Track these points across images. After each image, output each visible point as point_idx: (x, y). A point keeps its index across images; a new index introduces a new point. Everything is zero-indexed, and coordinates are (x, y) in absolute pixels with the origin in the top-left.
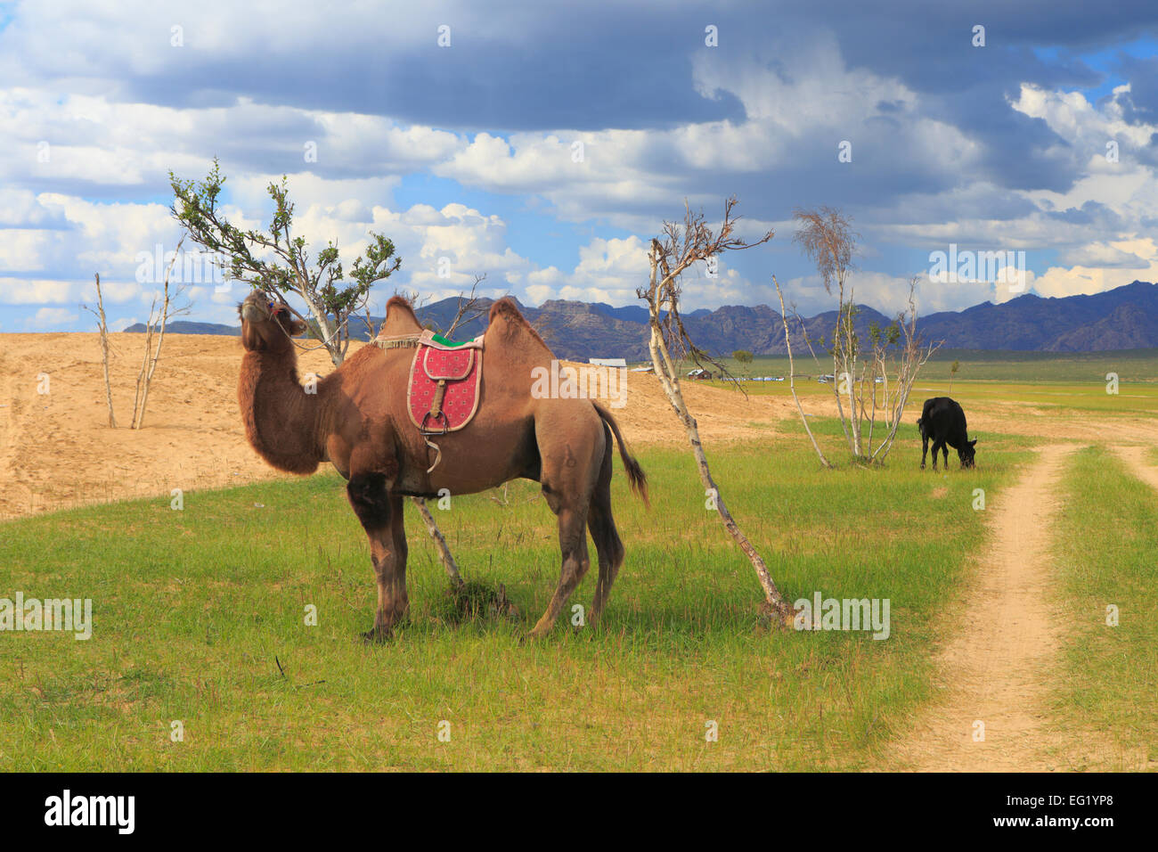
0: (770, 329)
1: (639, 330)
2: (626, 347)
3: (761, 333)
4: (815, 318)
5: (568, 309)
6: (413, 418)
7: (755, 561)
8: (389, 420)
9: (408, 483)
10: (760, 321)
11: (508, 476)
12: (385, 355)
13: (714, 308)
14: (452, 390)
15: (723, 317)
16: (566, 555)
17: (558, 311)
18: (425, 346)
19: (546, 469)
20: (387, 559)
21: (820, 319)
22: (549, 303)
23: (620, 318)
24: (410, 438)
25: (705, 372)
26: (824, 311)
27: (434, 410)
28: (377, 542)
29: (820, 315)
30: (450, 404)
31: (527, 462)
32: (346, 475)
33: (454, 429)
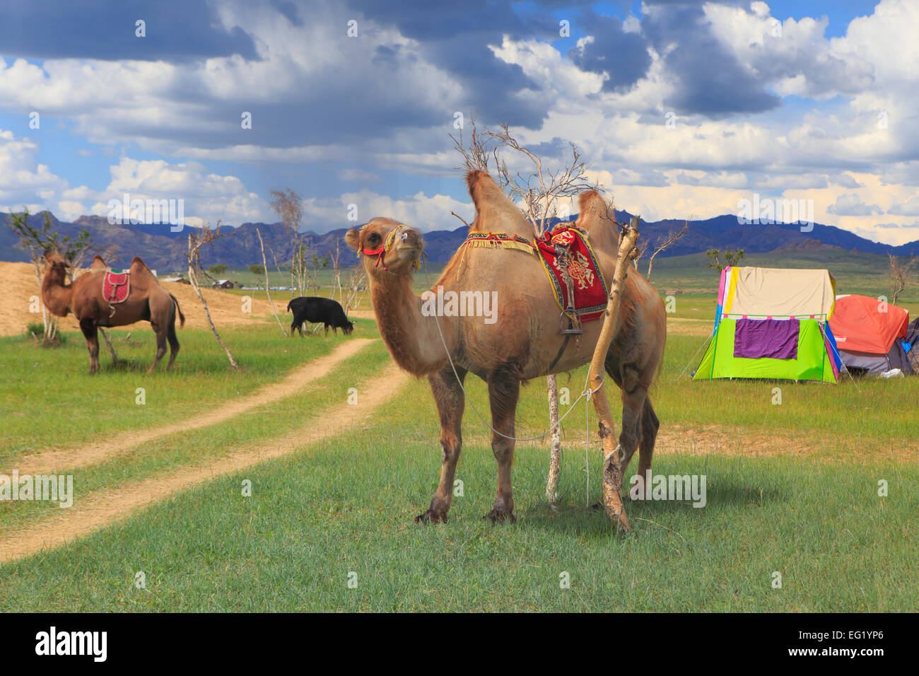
0: (287, 244)
1: (167, 244)
2: (156, 259)
3: (279, 247)
4: (327, 235)
5: (101, 223)
6: (104, 298)
7: (227, 351)
8: (95, 298)
9: (101, 322)
10: (279, 236)
11: (138, 320)
12: (93, 276)
13: (236, 225)
14: (119, 289)
15: (245, 233)
16: (159, 347)
17: (92, 225)
18: (108, 273)
19: (153, 316)
20: (94, 349)
21: (332, 235)
22: (83, 218)
23: (150, 233)
24: (102, 305)
25: (228, 282)
26: (334, 229)
27: (113, 295)
28: (90, 343)
29: (331, 233)
30: (118, 293)
31: (146, 315)
32: (78, 318)
33: (120, 302)
